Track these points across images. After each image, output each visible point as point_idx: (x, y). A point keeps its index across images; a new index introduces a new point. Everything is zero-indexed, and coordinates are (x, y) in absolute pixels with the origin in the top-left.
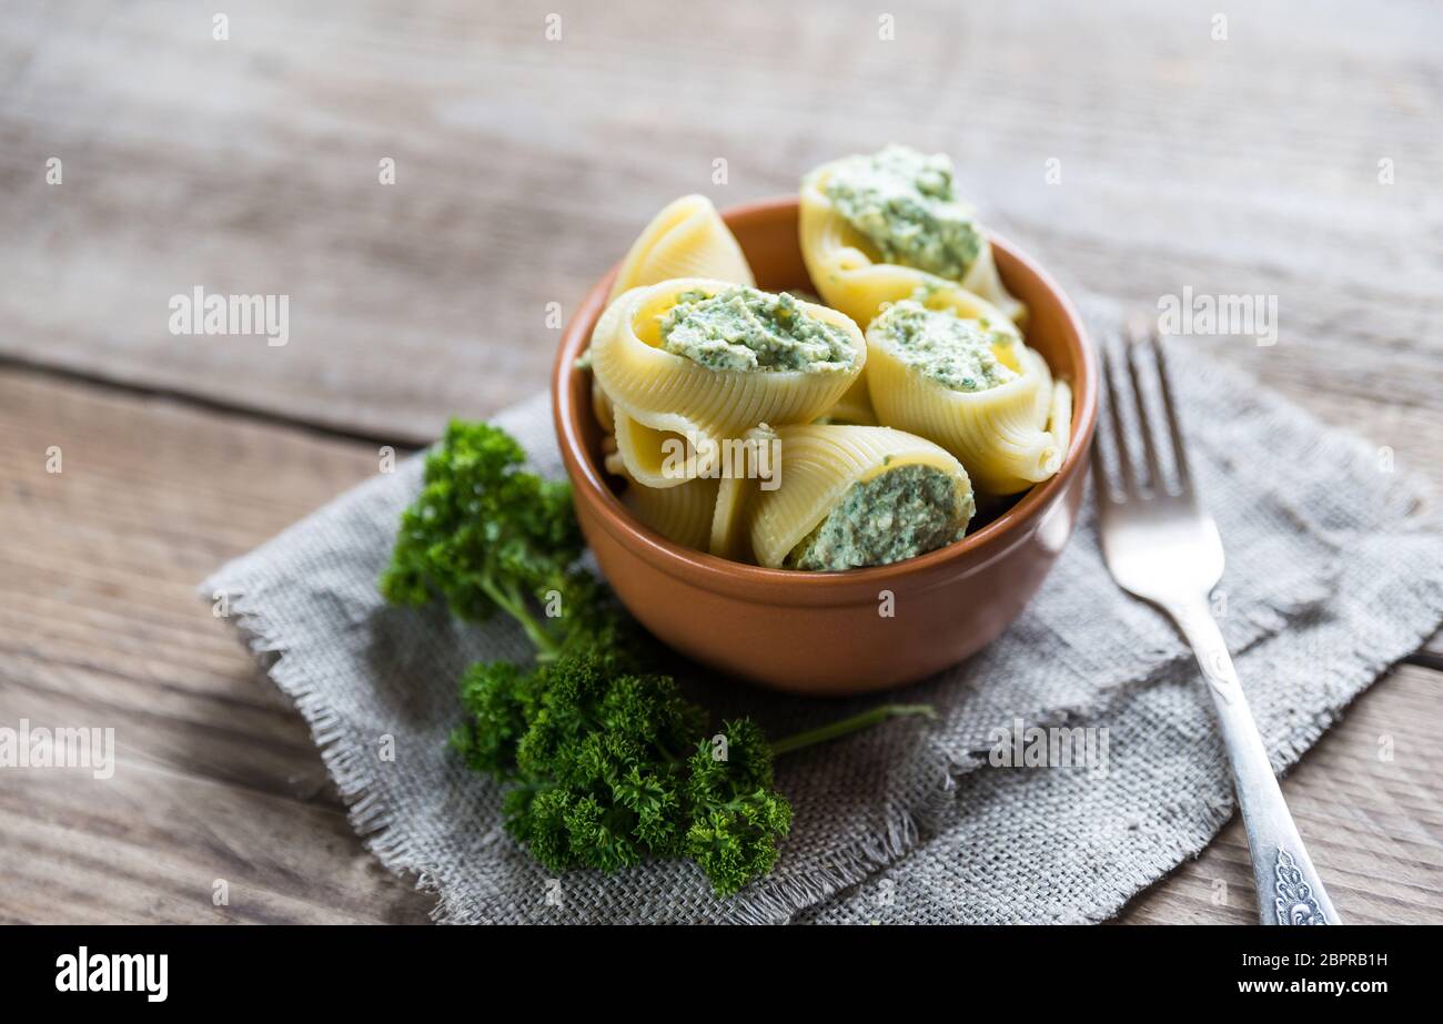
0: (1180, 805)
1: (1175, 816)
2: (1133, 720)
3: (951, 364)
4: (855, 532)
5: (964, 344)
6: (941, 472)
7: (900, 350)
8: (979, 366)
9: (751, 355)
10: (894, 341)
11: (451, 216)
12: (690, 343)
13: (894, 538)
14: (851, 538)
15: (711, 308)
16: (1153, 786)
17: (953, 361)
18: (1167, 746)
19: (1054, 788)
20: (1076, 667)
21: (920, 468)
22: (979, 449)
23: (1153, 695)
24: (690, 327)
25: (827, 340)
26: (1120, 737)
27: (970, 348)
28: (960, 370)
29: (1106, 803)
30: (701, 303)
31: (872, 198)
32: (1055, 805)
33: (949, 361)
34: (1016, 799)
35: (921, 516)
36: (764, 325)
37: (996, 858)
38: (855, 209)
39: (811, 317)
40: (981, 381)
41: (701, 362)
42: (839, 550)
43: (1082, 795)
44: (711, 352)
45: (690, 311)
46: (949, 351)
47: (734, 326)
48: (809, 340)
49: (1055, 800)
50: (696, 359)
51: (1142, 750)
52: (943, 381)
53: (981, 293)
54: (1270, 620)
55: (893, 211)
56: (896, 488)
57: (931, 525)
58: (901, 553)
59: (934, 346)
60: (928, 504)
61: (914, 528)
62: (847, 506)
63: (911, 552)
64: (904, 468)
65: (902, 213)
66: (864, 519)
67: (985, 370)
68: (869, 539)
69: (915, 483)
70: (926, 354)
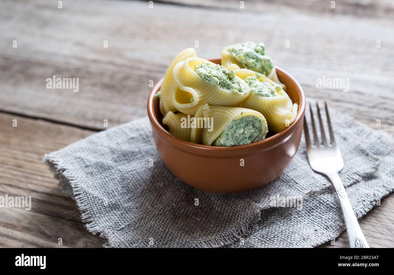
0: (330, 225)
1: (328, 228)
2: (316, 202)
4: (232, 135)
6: (258, 118)
8: (270, 91)
11: (127, 78)
13: (244, 137)
14: (231, 136)
16: (322, 220)
17: (263, 89)
18: (326, 210)
19: (292, 221)
20: (299, 189)
21: (252, 117)
23: (322, 196)
26: (313, 207)
27: (269, 87)
28: (265, 91)
29: (307, 224)
32: (292, 225)
33: (261, 89)
34: (281, 223)
35: (252, 131)
37: (274, 237)
38: (237, 55)
40: (271, 95)
42: (227, 140)
43: (300, 222)
46: (262, 87)
49: (292, 224)
51: (319, 211)
52: (259, 94)
53: (273, 79)
55: (247, 55)
56: (244, 122)
57: (255, 134)
58: (246, 142)
59: (258, 86)
60: (254, 127)
61: (249, 134)
62: (230, 127)
63: (249, 142)
64: (247, 116)
65: (250, 56)
66: (235, 130)
67: (272, 93)
68: (236, 137)
69: (250, 121)
70: (255, 88)
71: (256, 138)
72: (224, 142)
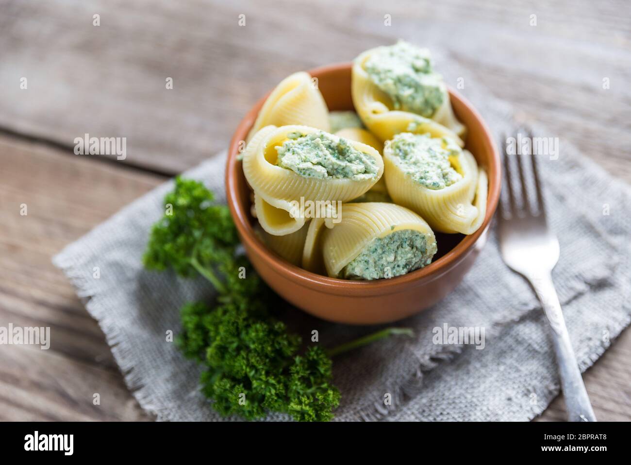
2: (511, 341)
3: (427, 174)
4: (375, 263)
5: (434, 161)
6: (420, 233)
7: (401, 163)
8: (441, 174)
9: (324, 171)
10: (398, 158)
12: (293, 163)
13: (395, 265)
14: (374, 265)
15: (305, 143)
16: (520, 376)
17: (428, 172)
18: (528, 355)
19: (471, 375)
21: (409, 232)
22: (440, 217)
23: (521, 327)
24: (293, 154)
25: (363, 162)
27: (438, 163)
28: (431, 177)
29: (496, 384)
30: (300, 139)
31: (389, 74)
32: (471, 384)
33: (426, 172)
34: (452, 380)
35: (409, 255)
36: (331, 154)
39: (355, 149)
40: (442, 183)
41: (298, 173)
42: (367, 270)
43: (484, 379)
44: (304, 169)
45: (293, 144)
46: (426, 166)
47: (316, 155)
48: (354, 162)
49: (471, 381)
50: (296, 172)
51: (515, 356)
52: (423, 183)
53: (443, 123)
54: (581, 287)
55: (399, 81)
56: (397, 241)
57: (414, 259)
58: (398, 271)
59: (419, 162)
60: (412, 248)
61: (405, 261)
62: (372, 249)
63: (404, 272)
64: (401, 231)
65: (404, 83)
66: (380, 256)
67: (444, 176)
68: (382, 265)
69: (406, 238)
70: (415, 167)
71: (415, 264)
72: (360, 273)
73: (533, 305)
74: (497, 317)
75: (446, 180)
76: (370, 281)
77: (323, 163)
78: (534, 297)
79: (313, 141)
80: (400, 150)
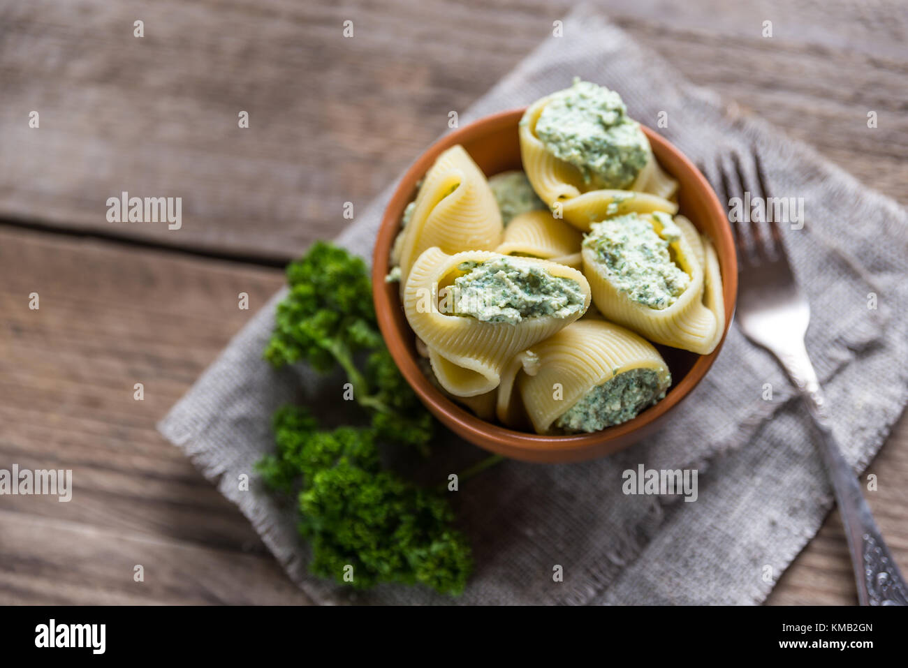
2: (765, 445)
3: (647, 290)
4: (597, 412)
5: (652, 265)
6: (650, 370)
8: (664, 284)
10: (605, 266)
13: (622, 411)
14: (594, 416)
15: (484, 278)
17: (648, 286)
21: (636, 371)
23: (776, 425)
27: (657, 267)
28: (653, 293)
30: (476, 272)
31: (572, 142)
33: (646, 288)
35: (638, 398)
36: (521, 288)
38: (561, 151)
39: (551, 276)
40: (665, 296)
42: (587, 422)
46: (644, 276)
47: (503, 294)
48: (553, 294)
52: (644, 303)
53: (648, 189)
54: (845, 356)
55: (586, 147)
56: (621, 385)
57: (645, 399)
59: (633, 273)
60: (641, 387)
61: (634, 404)
62: (591, 398)
63: (633, 416)
64: (626, 373)
65: (593, 149)
66: (602, 405)
67: (669, 285)
68: (606, 414)
69: (633, 379)
70: (629, 280)
72: (579, 426)
73: (787, 394)
74: (743, 414)
75: (671, 289)
76: (591, 434)
77: (514, 305)
78: (787, 381)
79: (495, 275)
80: (605, 255)
